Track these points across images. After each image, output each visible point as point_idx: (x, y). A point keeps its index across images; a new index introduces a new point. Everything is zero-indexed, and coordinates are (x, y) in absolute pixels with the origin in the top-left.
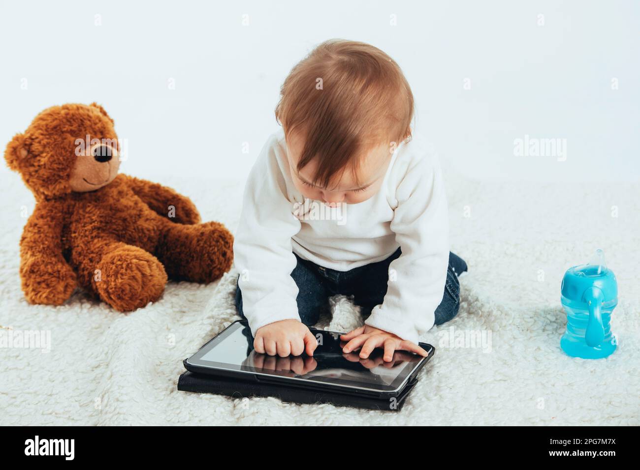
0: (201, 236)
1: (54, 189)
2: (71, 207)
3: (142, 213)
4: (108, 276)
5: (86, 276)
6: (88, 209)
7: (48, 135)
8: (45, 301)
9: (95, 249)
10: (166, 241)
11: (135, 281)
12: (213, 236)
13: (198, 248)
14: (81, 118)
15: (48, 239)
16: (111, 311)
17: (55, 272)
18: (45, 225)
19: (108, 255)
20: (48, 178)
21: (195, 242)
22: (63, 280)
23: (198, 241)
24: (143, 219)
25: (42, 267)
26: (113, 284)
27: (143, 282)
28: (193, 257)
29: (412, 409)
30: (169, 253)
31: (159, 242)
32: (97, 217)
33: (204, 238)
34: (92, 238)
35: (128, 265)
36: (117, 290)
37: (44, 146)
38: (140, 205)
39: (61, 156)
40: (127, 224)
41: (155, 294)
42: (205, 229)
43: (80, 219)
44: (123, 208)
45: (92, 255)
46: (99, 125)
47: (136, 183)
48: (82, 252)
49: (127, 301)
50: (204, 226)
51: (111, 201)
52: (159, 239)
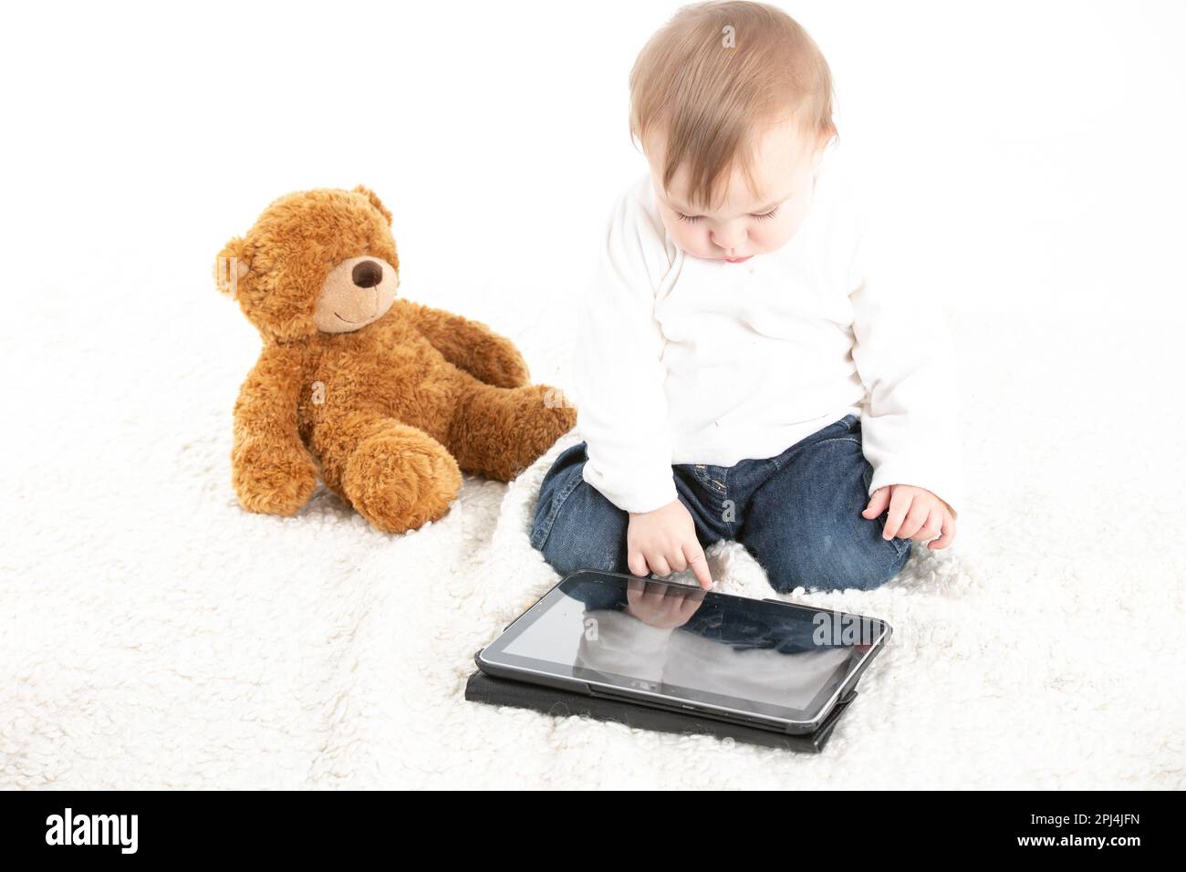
0: (522, 411)
1: (289, 327)
2: (316, 357)
3: (430, 369)
4: (364, 477)
5: (334, 471)
6: (342, 362)
7: (281, 242)
8: (267, 509)
9: (348, 429)
10: (466, 414)
11: (406, 487)
12: (541, 411)
13: (516, 431)
14: (336, 215)
15: (276, 408)
16: (369, 531)
17: (282, 465)
18: (273, 385)
19: (366, 440)
20: (279, 310)
21: (511, 420)
22: (295, 477)
23: (517, 418)
24: (431, 378)
25: (264, 455)
26: (371, 491)
27: (420, 489)
28: (507, 445)
29: (844, 747)
30: (470, 435)
31: (455, 416)
32: (356, 375)
33: (527, 413)
34: (346, 409)
35: (396, 461)
36: (377, 500)
37: (275, 260)
38: (426, 355)
39: (300, 276)
40: (404, 388)
41: (439, 508)
42: (529, 399)
43: (329, 378)
44: (398, 361)
45: (343, 438)
46: (364, 226)
47: (424, 317)
48: (328, 432)
49: (393, 518)
50: (529, 393)
51: (380, 349)
52: (456, 411)
